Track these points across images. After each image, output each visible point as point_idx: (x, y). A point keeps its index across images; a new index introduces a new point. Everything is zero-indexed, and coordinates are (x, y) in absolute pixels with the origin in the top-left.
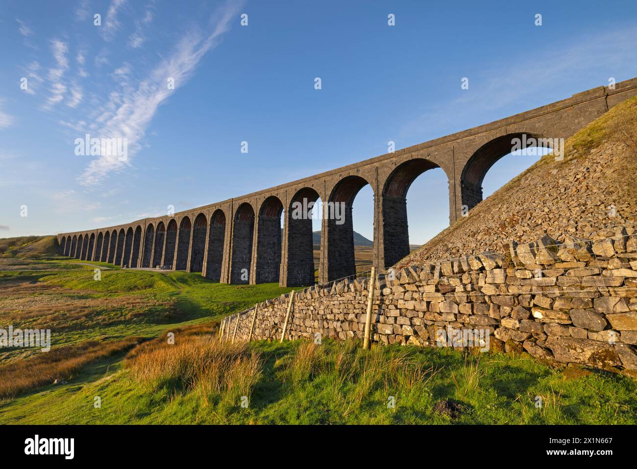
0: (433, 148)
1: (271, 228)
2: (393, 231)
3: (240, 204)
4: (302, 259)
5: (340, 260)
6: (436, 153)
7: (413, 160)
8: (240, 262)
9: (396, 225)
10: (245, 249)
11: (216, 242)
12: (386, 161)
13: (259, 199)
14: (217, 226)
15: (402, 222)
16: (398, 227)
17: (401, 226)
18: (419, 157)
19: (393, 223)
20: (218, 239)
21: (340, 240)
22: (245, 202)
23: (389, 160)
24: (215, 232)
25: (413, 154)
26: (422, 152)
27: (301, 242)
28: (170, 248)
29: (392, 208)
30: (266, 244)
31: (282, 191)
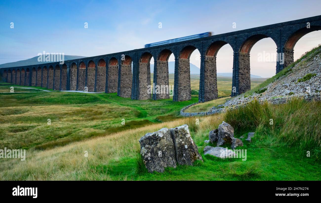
0: (269, 30)
1: (163, 68)
2: (243, 72)
3: (143, 53)
4: (185, 86)
5: (210, 87)
6: (271, 32)
7: (258, 35)
8: (142, 87)
9: (245, 69)
10: (145, 80)
11: (124, 75)
12: (241, 34)
13: (157, 51)
14: (124, 65)
15: (247, 67)
16: (246, 69)
17: (247, 69)
18: (261, 34)
19: (243, 67)
20: (125, 73)
21: (210, 76)
22: (146, 52)
23: (243, 34)
24: (124, 69)
25: (258, 32)
26: (262, 31)
27: (184, 77)
28: (90, 79)
29: (243, 59)
30: (161, 77)
31: (173, 47)
